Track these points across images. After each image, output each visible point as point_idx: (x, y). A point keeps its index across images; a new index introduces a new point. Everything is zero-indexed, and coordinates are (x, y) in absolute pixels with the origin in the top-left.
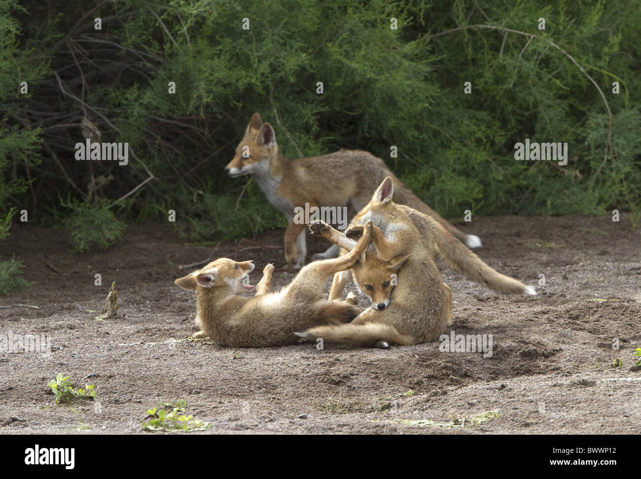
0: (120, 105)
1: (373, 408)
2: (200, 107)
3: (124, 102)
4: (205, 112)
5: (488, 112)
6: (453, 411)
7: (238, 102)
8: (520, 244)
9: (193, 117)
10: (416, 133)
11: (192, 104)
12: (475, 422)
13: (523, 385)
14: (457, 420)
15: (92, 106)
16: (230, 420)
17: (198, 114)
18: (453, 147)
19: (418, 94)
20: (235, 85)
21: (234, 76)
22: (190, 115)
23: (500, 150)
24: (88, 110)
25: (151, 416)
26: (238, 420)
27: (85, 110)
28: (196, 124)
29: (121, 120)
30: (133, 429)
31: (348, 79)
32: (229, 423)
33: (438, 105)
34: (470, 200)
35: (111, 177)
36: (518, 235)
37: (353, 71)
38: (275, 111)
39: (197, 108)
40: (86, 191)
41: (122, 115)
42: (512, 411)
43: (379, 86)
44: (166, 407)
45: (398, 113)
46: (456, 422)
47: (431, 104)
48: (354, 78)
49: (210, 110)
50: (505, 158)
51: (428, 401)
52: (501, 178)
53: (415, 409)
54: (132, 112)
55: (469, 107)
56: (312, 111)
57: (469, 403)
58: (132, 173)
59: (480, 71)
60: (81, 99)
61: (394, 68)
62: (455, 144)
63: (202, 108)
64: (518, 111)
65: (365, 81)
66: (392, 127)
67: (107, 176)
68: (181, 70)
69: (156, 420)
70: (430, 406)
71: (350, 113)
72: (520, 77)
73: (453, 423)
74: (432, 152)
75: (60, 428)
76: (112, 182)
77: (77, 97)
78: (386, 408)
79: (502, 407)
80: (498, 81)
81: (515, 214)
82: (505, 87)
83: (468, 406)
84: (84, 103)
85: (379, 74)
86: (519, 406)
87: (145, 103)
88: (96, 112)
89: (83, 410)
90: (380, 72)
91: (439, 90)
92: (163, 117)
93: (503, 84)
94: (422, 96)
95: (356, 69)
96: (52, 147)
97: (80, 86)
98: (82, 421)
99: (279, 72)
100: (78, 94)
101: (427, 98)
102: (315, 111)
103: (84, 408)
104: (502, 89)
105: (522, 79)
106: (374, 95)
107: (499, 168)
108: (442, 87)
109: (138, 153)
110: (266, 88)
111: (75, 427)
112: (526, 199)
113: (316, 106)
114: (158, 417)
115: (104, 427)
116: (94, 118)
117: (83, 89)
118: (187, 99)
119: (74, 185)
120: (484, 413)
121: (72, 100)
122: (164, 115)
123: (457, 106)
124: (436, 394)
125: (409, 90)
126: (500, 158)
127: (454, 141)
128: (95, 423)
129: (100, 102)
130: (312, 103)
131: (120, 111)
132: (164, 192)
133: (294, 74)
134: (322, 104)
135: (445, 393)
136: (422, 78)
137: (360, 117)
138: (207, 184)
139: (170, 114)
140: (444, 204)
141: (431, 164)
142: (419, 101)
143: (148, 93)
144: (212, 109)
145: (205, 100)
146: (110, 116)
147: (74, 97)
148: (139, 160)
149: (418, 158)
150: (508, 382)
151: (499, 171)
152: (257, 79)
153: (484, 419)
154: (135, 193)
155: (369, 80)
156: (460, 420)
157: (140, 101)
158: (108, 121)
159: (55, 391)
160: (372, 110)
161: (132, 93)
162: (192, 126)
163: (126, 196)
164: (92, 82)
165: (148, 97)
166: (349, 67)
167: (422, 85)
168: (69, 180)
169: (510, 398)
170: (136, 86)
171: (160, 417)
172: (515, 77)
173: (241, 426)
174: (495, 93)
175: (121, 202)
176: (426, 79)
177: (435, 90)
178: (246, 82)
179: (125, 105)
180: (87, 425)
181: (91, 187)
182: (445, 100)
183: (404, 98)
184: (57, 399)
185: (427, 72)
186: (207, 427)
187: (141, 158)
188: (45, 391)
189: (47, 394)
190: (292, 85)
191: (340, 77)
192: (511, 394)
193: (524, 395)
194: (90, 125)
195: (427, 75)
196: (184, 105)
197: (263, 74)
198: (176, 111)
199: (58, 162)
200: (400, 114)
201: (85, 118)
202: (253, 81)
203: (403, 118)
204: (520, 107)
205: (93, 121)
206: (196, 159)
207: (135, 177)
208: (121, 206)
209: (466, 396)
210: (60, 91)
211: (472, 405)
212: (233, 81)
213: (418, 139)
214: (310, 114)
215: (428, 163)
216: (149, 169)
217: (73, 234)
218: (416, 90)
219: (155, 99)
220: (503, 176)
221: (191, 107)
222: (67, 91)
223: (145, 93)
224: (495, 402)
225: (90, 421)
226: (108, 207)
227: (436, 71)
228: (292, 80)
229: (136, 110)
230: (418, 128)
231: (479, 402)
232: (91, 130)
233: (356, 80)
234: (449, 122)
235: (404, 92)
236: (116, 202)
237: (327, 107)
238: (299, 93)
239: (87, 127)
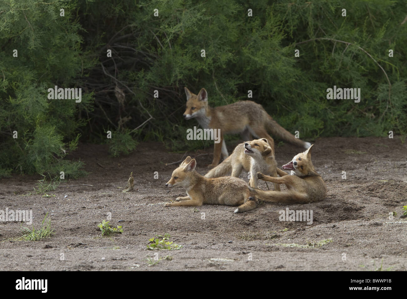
0: (135, 80)
1: (267, 238)
2: (176, 81)
3: (137, 78)
4: (179, 84)
5: (326, 83)
6: (308, 239)
7: (196, 78)
8: (343, 152)
9: (173, 86)
10: (289, 95)
11: (172, 79)
12: (319, 245)
13: (345, 225)
14: (311, 244)
15: (121, 81)
16: (192, 244)
17: (175, 85)
18: (307, 101)
19: (289, 74)
20: (195, 70)
21: (194, 65)
22: (171, 85)
23: (332, 103)
24: (118, 83)
25: (151, 242)
26: (196, 244)
27: (116, 83)
28: (174, 90)
29: (135, 88)
30: (142, 249)
31: (253, 66)
32: (192, 245)
33: (300, 80)
34: (317, 129)
35: (130, 118)
36: (342, 147)
37: (256, 62)
38: (215, 83)
39: (175, 82)
40: (117, 125)
41: (136, 85)
42: (339, 239)
43: (269, 70)
44: (159, 237)
45: (279, 84)
46: (310, 245)
47: (296, 79)
48: (256, 66)
49: (181, 82)
50: (335, 107)
51: (295, 234)
52: (333, 118)
53: (289, 238)
54: (141, 84)
55: (316, 81)
56: (234, 83)
57: (316, 235)
58: (141, 115)
59: (322, 62)
60: (114, 77)
61: (277, 60)
62: (309, 100)
63: (177, 82)
64: (342, 83)
65: (262, 67)
66: (276, 91)
67: (128, 117)
68: (166, 62)
69: (154, 244)
70: (296, 236)
71: (254, 84)
72: (343, 65)
73: (308, 245)
74: (297, 104)
75: (104, 248)
76: (130, 120)
77: (113, 76)
78: (273, 238)
79: (334, 237)
80: (331, 67)
81: (341, 136)
82: (335, 70)
83: (316, 236)
84: (116, 80)
85: (269, 64)
86: (342, 236)
87: (148, 79)
88: (122, 84)
89: (116, 239)
90: (270, 62)
91: (300, 72)
92: (157, 86)
93: (334, 69)
94: (291, 75)
95: (257, 61)
96: (100, 102)
97: (114, 71)
98: (116, 245)
99: (217, 63)
100: (113, 74)
101: (294, 76)
102: (236, 83)
103: (116, 238)
104: (333, 71)
105: (344, 66)
106: (267, 75)
107: (332, 113)
108: (302, 70)
109: (144, 105)
110: (211, 71)
111: (112, 248)
112: (346, 128)
113: (236, 80)
114: (155, 242)
115: (127, 248)
116: (121, 87)
117: (116, 72)
118: (170, 77)
119: (111, 122)
120: (325, 240)
121: (110, 77)
122: (157, 85)
123: (310, 80)
124: (299, 230)
125: (285, 72)
126: (332, 107)
127: (308, 99)
128: (122, 246)
129: (125, 79)
130: (234, 79)
131: (134, 83)
132: (158, 125)
133: (225, 63)
134: (240, 79)
135: (304, 230)
136: (292, 66)
137: (260, 86)
138: (180, 121)
139: (161, 85)
140: (304, 131)
141: (297, 110)
142: (290, 77)
143: (149, 74)
144: (183, 82)
145: (179, 77)
146: (130, 86)
147: (111, 76)
148: (144, 109)
149: (290, 107)
150: (337, 224)
151: (332, 114)
152: (206, 66)
153: (325, 243)
154: (143, 126)
155: (264, 67)
156: (312, 244)
157: (145, 78)
158: (128, 88)
159: (101, 229)
160: (266, 82)
161: (141, 74)
162: (172, 91)
163: (138, 127)
164: (120, 68)
165: (149, 76)
166: (254, 60)
167: (292, 69)
168: (109, 119)
169: (338, 232)
170: (143, 70)
171: (156, 242)
172: (340, 65)
173: (198, 247)
174: (330, 73)
175: (135, 130)
176: (294, 66)
177: (298, 72)
178: (200, 68)
179: (137, 80)
180: (118, 247)
181: (120, 123)
182: (304, 77)
183: (282, 76)
184: (102, 233)
185: (294, 63)
186: (180, 248)
187: (146, 107)
188: (96, 229)
189: (97, 231)
190: (224, 69)
191: (249, 65)
192: (338, 230)
193: (345, 231)
194: (119, 91)
195: (294, 64)
196: (168, 80)
197: (209, 64)
198: (164, 83)
199: (102, 110)
200: (281, 84)
201: (117, 86)
202: (204, 67)
203: (282, 87)
204: (343, 80)
205: (121, 88)
206: (174, 108)
207: (143, 117)
208: (135, 133)
209: (315, 231)
210: (104, 73)
211: (318, 236)
212: (194, 68)
213: (290, 97)
214: (233, 84)
215: (295, 110)
216: (150, 114)
217: (111, 147)
218: (289, 72)
219: (153, 77)
220: (334, 116)
221: (172, 81)
222: (107, 73)
223: (148, 74)
224: (330, 234)
225: (119, 245)
226: (129, 133)
227: (299, 62)
228: (224, 67)
229: (143, 83)
230: (290, 92)
231: (322, 234)
232: (119, 93)
233: (258, 67)
234: (306, 88)
235: (283, 73)
236: (133, 131)
237: (242, 81)
238: (228, 74)
239: (118, 92)
